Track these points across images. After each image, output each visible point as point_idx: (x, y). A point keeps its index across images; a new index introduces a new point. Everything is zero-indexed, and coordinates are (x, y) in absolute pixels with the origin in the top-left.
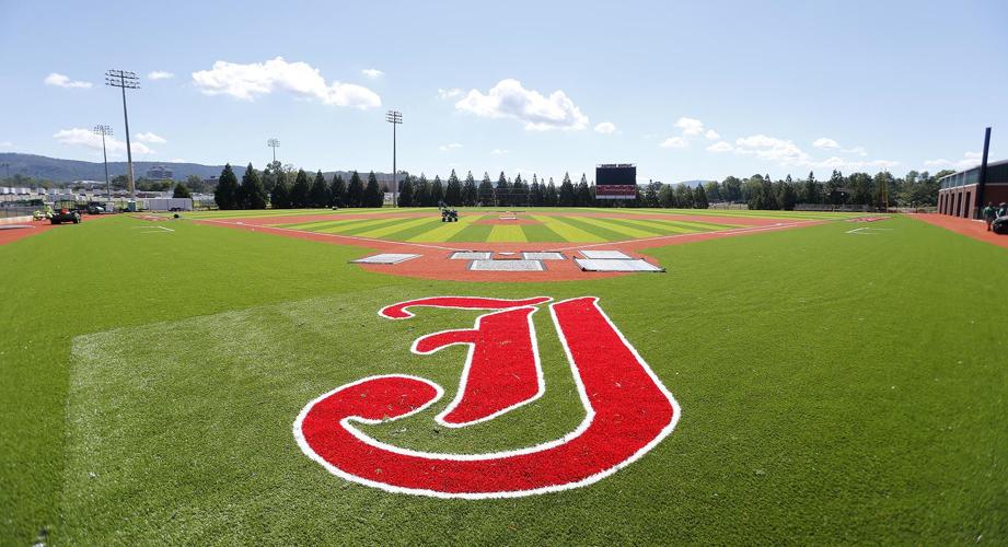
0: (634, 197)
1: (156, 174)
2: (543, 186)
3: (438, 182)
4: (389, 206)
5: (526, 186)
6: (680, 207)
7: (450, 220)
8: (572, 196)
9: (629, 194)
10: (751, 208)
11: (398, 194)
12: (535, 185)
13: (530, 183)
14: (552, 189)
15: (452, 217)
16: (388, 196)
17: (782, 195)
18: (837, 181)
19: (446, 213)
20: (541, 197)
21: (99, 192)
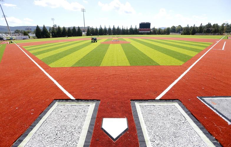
0: (149, 32)
2: (125, 29)
4: (84, 36)
5: (120, 29)
6: (162, 34)
8: (132, 32)
9: (148, 31)
10: (182, 34)
11: (86, 33)
12: (123, 29)
14: (127, 30)
16: (83, 33)
20: (124, 32)
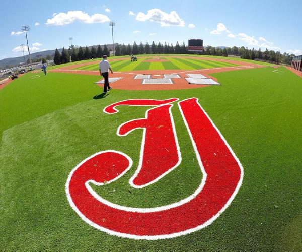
0: (202, 51)
1: (38, 56)
2: (169, 47)
3: (129, 46)
4: (112, 56)
5: (162, 46)
6: (218, 56)
7: (134, 61)
8: (179, 50)
9: (200, 50)
10: (241, 58)
11: (115, 51)
12: (166, 46)
13: (164, 45)
14: (172, 47)
15: (135, 59)
16: (111, 53)
17: (251, 55)
18: (267, 52)
19: (133, 58)
20: (168, 50)
21: (24, 65)
